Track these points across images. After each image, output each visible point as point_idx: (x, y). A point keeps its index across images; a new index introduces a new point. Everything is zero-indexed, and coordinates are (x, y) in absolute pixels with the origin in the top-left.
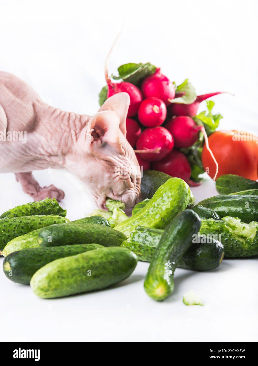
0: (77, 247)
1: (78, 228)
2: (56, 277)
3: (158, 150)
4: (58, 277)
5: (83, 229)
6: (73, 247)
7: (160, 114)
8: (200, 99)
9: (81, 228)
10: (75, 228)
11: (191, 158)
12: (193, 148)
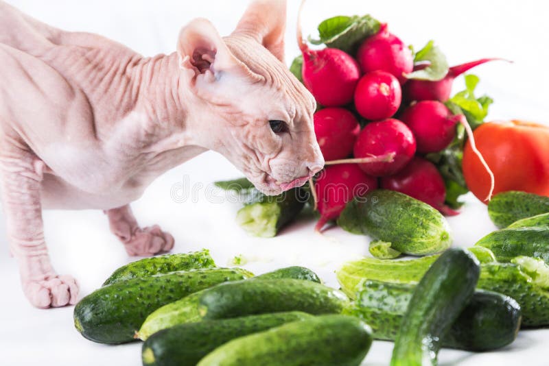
1: (266, 286)
3: (391, 156)
5: (276, 288)
6: (260, 319)
7: (392, 96)
8: (455, 72)
9: (271, 286)
10: (261, 286)
11: (445, 169)
12: (448, 152)
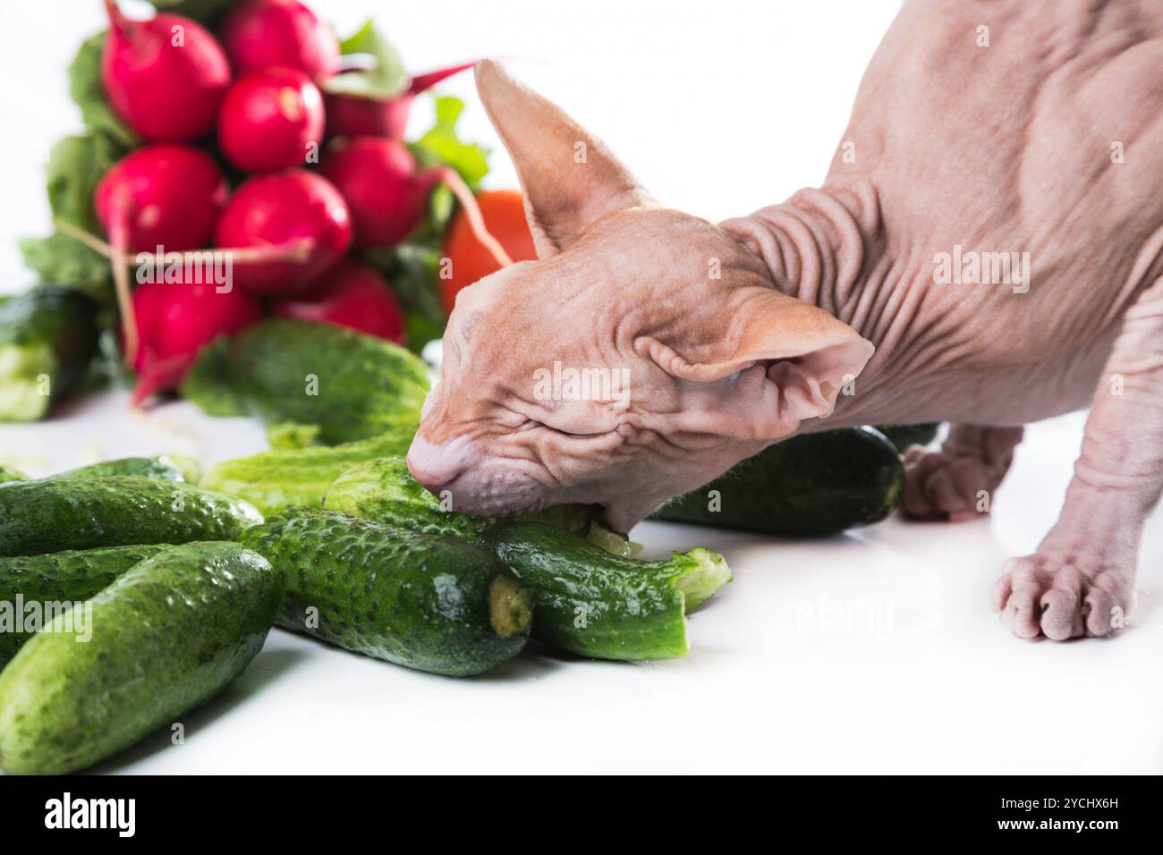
0: (107, 557)
1: (102, 491)
2: (99, 682)
3: (302, 247)
4: (105, 680)
5: (122, 494)
6: (91, 556)
7: (303, 122)
8: (421, 84)
9: (112, 490)
10: (91, 489)
11: (404, 285)
12: (406, 252)
